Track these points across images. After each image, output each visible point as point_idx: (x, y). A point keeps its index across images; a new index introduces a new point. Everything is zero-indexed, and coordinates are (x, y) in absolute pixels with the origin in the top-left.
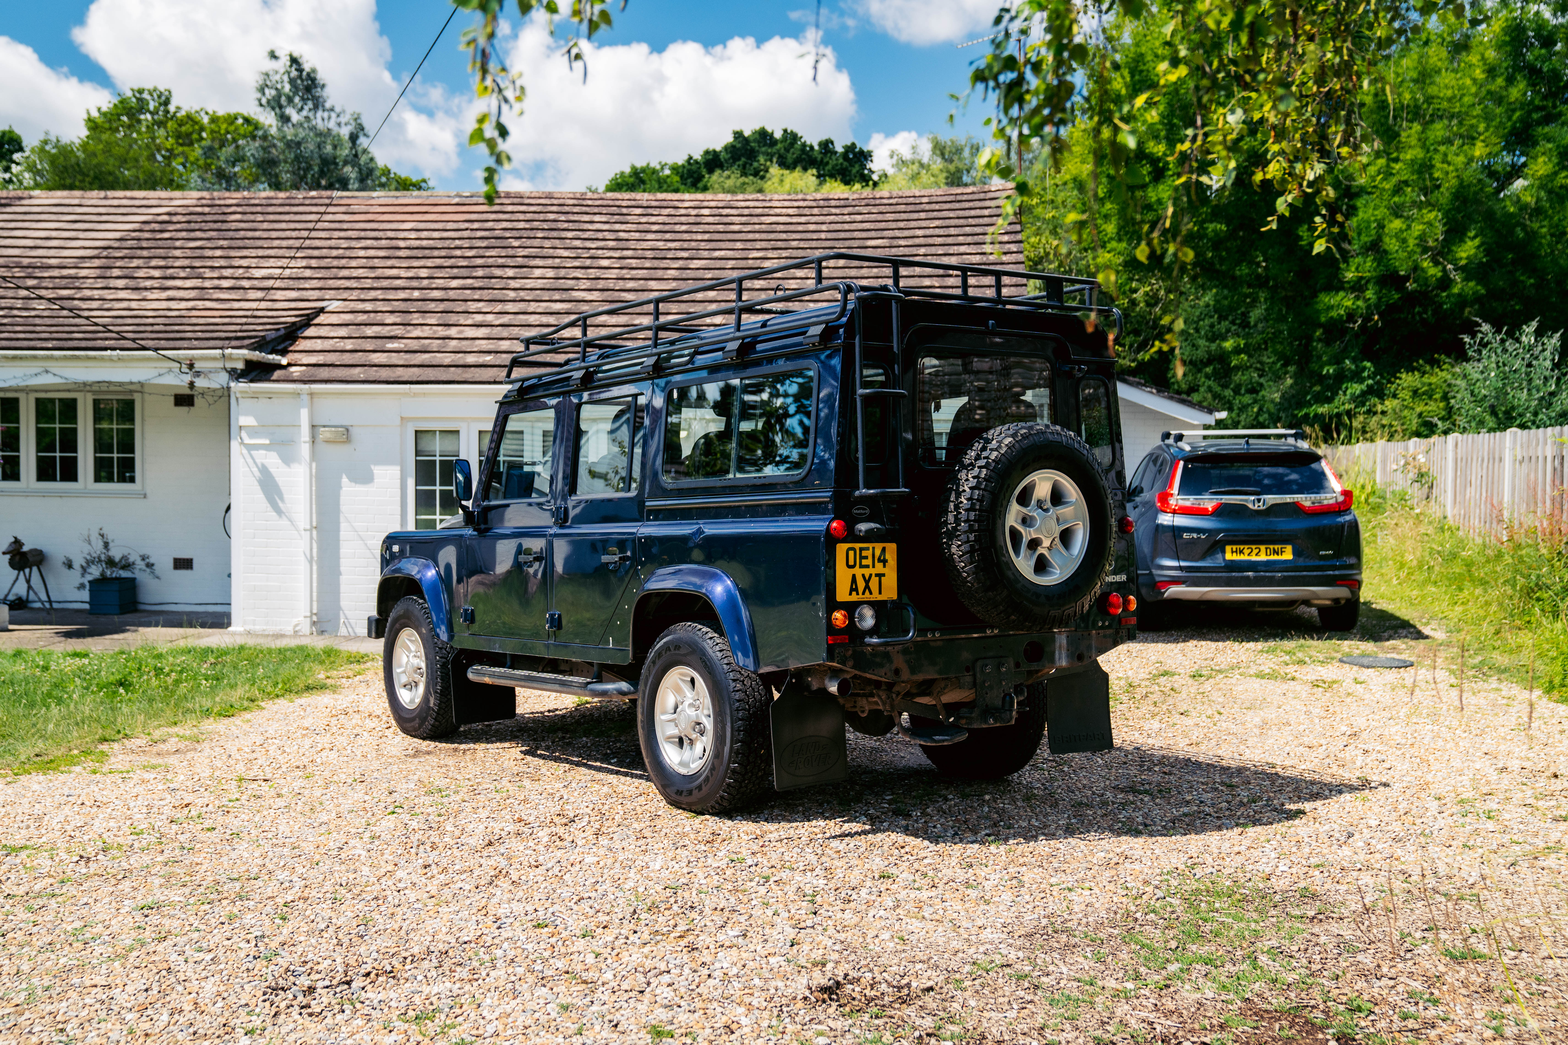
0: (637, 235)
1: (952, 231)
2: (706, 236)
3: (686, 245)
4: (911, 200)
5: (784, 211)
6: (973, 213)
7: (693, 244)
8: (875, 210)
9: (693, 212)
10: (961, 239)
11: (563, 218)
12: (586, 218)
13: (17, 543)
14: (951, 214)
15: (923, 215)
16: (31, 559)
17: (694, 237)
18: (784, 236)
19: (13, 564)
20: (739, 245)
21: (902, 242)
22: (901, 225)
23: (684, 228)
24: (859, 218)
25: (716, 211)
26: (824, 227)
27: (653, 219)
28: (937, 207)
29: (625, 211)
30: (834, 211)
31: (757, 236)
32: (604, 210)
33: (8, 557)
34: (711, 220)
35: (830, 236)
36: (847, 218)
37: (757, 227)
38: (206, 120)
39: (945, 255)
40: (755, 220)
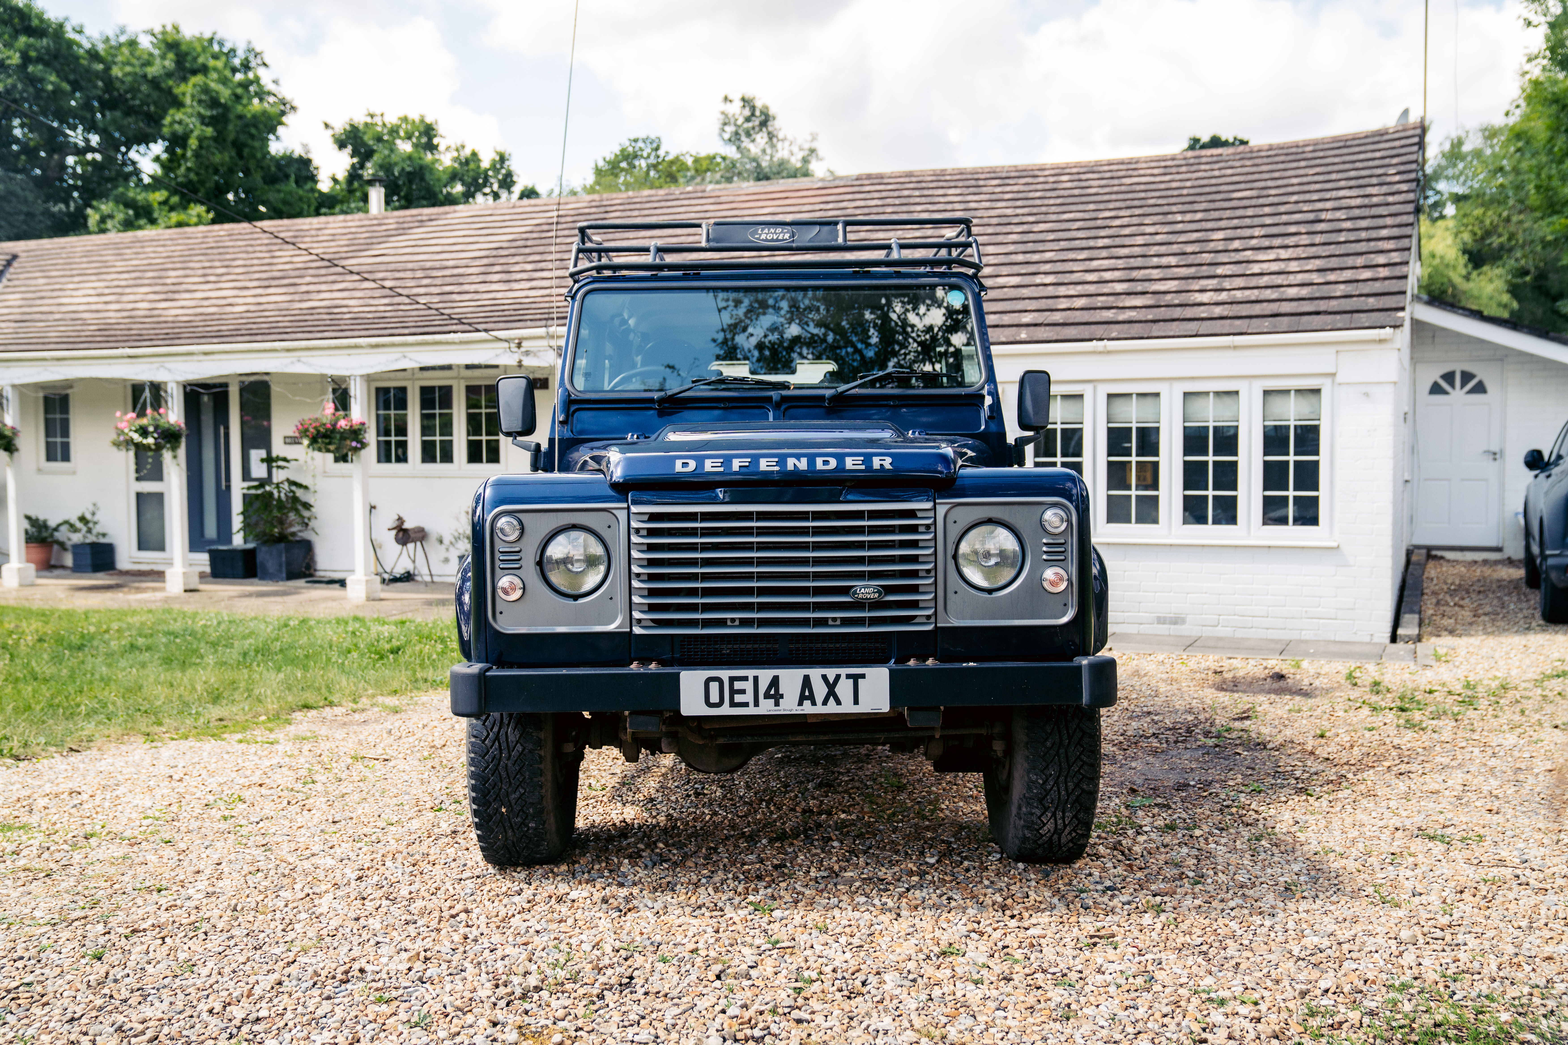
0: (988, 204)
1: (1334, 176)
2: (1059, 201)
3: (1035, 210)
4: (1294, 150)
5: (1149, 171)
6: (1362, 156)
7: (1044, 209)
8: (1248, 163)
9: (1051, 179)
10: (1343, 184)
11: (917, 193)
12: (941, 192)
13: (400, 520)
14: (1337, 160)
15: (1303, 164)
16: (412, 535)
17: (1046, 202)
18: (1143, 195)
19: (397, 540)
20: (1092, 207)
21: (1273, 192)
22: (1276, 175)
23: (1038, 194)
24: (1229, 172)
25: (1076, 177)
26: (1188, 184)
27: (1008, 189)
28: (1321, 154)
29: (981, 183)
30: (1203, 167)
31: (1114, 197)
32: (960, 184)
33: (394, 532)
34: (1069, 185)
35: (1192, 191)
36: (1217, 173)
37: (1116, 189)
38: (690, 161)
39: (1320, 200)
40: (1116, 182)
